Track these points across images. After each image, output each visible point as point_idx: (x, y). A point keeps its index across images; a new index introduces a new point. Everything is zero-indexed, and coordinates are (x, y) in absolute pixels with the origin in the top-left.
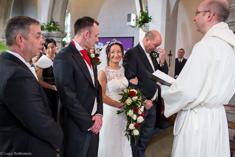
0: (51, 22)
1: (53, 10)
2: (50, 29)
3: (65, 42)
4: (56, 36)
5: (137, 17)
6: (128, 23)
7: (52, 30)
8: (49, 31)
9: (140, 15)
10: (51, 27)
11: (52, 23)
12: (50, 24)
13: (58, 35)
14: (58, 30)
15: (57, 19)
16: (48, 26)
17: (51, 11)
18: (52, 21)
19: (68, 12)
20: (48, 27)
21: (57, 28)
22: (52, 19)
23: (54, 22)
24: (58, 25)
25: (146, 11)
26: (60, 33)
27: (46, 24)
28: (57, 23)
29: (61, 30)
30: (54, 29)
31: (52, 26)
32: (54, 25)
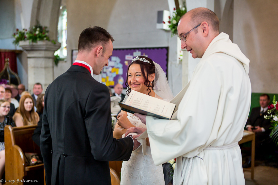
0: (36, 27)
1: (39, 9)
2: (34, 38)
3: (59, 57)
4: (44, 48)
5: (169, 18)
6: (159, 26)
7: (38, 39)
8: (33, 41)
9: (175, 15)
10: (36, 35)
11: (38, 29)
12: (35, 30)
13: (48, 46)
14: (47, 39)
15: (45, 22)
16: (31, 32)
17: (36, 10)
18: (38, 26)
19: (63, 10)
20: (31, 35)
21: (45, 36)
22: (38, 22)
23: (41, 28)
24: (48, 32)
25: (184, 9)
26: (49, 43)
27: (28, 30)
28: (46, 28)
29: (51, 39)
30: (41, 38)
31: (37, 33)
32: (41, 31)
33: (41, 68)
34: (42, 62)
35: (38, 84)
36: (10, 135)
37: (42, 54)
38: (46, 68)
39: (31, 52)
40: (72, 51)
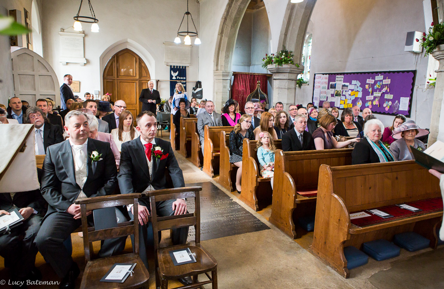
0: (283, 52)
1: (286, 35)
2: (280, 62)
4: (288, 71)
5: (425, 34)
6: (407, 48)
7: (284, 63)
8: (279, 65)
9: (432, 31)
10: (282, 59)
11: (284, 54)
12: (281, 55)
13: (291, 69)
14: (291, 63)
15: (291, 47)
16: (278, 57)
17: (283, 36)
19: (310, 38)
20: (278, 59)
21: (290, 61)
22: (284, 47)
23: (286, 52)
24: (292, 56)
26: (293, 66)
27: (276, 54)
28: (291, 52)
29: (295, 62)
30: (286, 62)
31: (283, 57)
32: (286, 56)
33: (285, 88)
34: (285, 84)
35: (280, 103)
36: (247, 147)
37: (286, 76)
38: (288, 89)
39: (277, 74)
40: (315, 75)
